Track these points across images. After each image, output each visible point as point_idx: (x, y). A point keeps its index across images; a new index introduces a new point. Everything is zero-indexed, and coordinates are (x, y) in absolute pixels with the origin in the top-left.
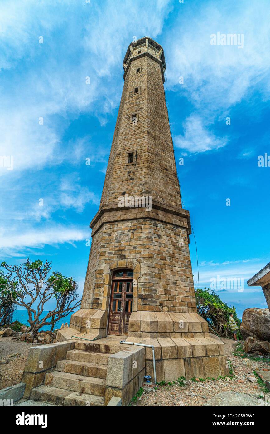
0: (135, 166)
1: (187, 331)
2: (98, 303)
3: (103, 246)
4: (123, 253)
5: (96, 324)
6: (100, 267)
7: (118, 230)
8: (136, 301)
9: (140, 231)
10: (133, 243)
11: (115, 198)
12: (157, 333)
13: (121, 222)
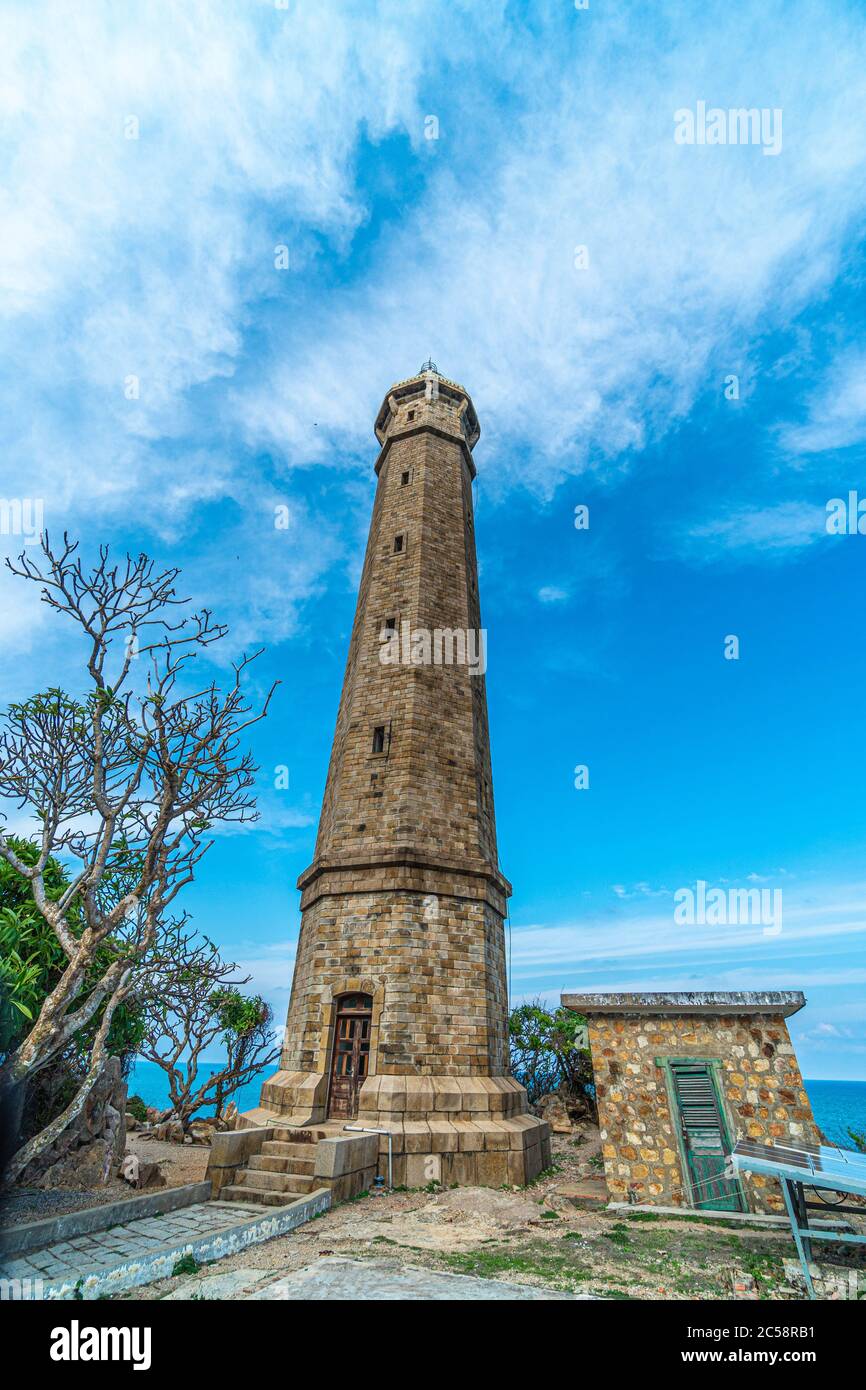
0: (386, 761)
1: (460, 1109)
2: (312, 1061)
3: (321, 947)
4: (357, 962)
5: (307, 1100)
6: (315, 989)
7: (349, 913)
8: (374, 1058)
9: (387, 916)
10: (374, 943)
11: (345, 838)
12: (403, 1112)
13: (354, 896)
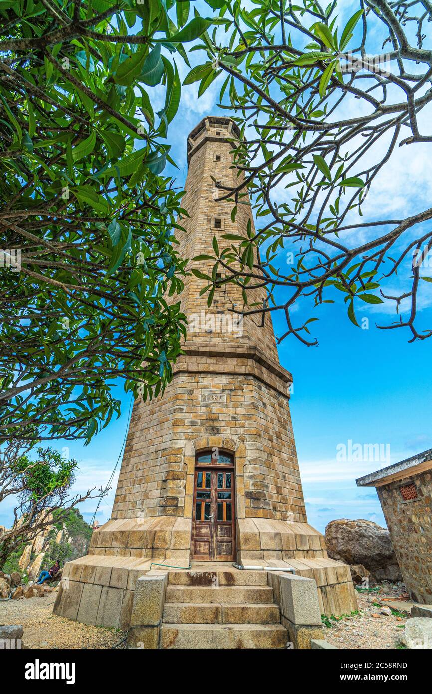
0: (225, 294)
1: (308, 549)
2: (176, 506)
3: (181, 410)
4: (216, 424)
5: (183, 542)
6: (176, 444)
7: (205, 387)
8: (242, 503)
9: (240, 393)
10: (231, 411)
11: (195, 336)
12: (281, 550)
13: (209, 376)
